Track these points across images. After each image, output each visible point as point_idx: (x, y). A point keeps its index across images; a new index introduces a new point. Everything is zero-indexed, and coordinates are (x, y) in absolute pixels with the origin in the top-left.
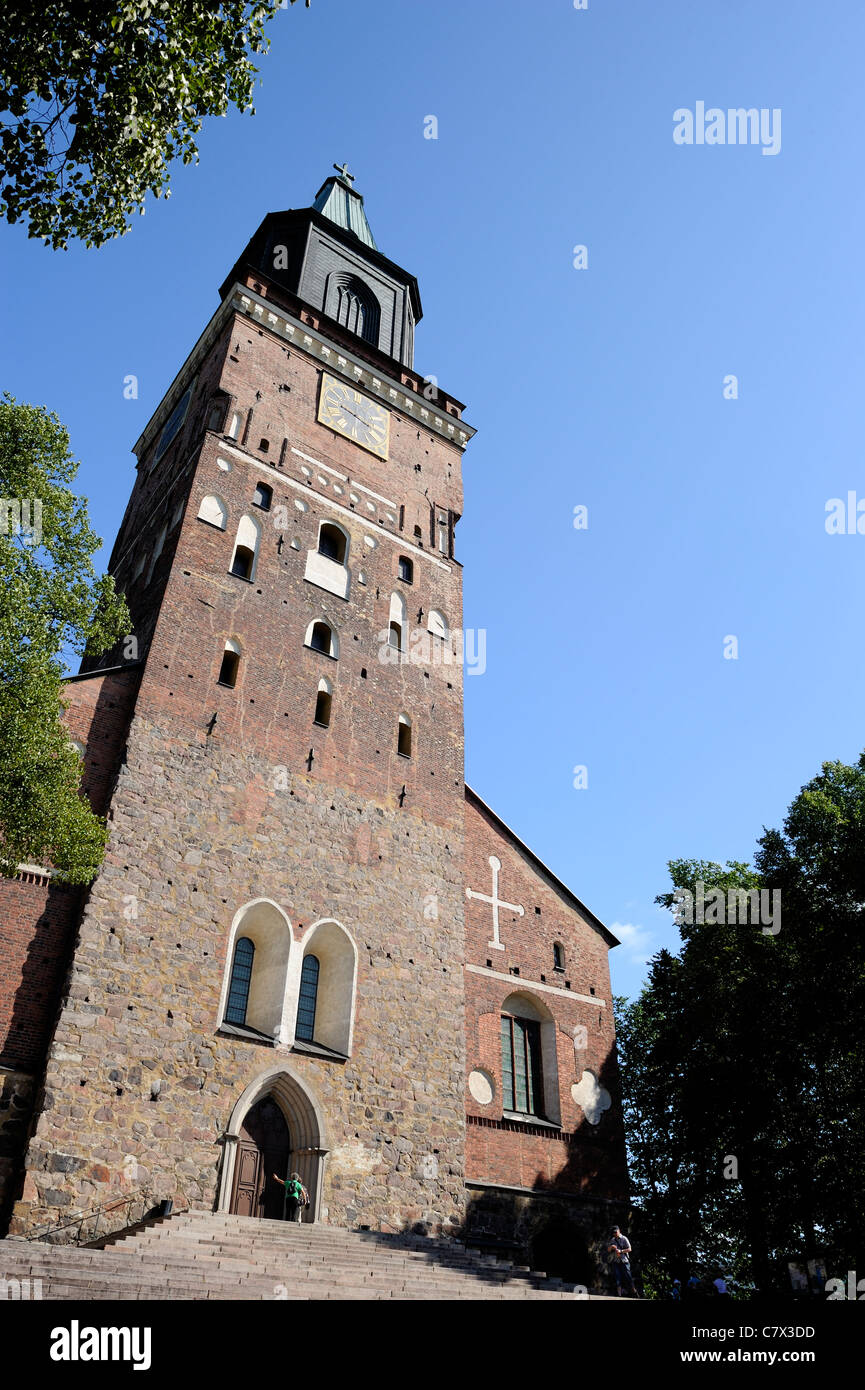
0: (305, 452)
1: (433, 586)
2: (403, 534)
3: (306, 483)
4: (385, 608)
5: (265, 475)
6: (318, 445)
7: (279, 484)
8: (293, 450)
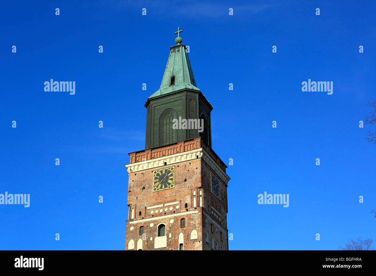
0: (151, 206)
1: (192, 222)
2: (181, 211)
3: (152, 217)
4: (177, 241)
5: (141, 223)
6: (154, 200)
7: (145, 223)
8: (148, 208)
